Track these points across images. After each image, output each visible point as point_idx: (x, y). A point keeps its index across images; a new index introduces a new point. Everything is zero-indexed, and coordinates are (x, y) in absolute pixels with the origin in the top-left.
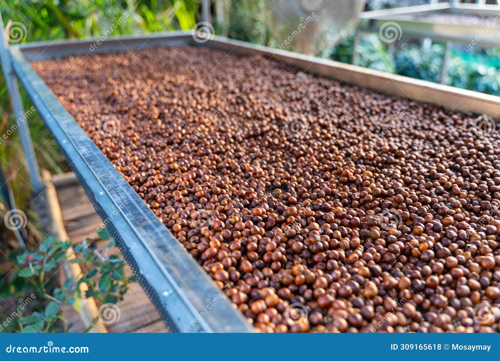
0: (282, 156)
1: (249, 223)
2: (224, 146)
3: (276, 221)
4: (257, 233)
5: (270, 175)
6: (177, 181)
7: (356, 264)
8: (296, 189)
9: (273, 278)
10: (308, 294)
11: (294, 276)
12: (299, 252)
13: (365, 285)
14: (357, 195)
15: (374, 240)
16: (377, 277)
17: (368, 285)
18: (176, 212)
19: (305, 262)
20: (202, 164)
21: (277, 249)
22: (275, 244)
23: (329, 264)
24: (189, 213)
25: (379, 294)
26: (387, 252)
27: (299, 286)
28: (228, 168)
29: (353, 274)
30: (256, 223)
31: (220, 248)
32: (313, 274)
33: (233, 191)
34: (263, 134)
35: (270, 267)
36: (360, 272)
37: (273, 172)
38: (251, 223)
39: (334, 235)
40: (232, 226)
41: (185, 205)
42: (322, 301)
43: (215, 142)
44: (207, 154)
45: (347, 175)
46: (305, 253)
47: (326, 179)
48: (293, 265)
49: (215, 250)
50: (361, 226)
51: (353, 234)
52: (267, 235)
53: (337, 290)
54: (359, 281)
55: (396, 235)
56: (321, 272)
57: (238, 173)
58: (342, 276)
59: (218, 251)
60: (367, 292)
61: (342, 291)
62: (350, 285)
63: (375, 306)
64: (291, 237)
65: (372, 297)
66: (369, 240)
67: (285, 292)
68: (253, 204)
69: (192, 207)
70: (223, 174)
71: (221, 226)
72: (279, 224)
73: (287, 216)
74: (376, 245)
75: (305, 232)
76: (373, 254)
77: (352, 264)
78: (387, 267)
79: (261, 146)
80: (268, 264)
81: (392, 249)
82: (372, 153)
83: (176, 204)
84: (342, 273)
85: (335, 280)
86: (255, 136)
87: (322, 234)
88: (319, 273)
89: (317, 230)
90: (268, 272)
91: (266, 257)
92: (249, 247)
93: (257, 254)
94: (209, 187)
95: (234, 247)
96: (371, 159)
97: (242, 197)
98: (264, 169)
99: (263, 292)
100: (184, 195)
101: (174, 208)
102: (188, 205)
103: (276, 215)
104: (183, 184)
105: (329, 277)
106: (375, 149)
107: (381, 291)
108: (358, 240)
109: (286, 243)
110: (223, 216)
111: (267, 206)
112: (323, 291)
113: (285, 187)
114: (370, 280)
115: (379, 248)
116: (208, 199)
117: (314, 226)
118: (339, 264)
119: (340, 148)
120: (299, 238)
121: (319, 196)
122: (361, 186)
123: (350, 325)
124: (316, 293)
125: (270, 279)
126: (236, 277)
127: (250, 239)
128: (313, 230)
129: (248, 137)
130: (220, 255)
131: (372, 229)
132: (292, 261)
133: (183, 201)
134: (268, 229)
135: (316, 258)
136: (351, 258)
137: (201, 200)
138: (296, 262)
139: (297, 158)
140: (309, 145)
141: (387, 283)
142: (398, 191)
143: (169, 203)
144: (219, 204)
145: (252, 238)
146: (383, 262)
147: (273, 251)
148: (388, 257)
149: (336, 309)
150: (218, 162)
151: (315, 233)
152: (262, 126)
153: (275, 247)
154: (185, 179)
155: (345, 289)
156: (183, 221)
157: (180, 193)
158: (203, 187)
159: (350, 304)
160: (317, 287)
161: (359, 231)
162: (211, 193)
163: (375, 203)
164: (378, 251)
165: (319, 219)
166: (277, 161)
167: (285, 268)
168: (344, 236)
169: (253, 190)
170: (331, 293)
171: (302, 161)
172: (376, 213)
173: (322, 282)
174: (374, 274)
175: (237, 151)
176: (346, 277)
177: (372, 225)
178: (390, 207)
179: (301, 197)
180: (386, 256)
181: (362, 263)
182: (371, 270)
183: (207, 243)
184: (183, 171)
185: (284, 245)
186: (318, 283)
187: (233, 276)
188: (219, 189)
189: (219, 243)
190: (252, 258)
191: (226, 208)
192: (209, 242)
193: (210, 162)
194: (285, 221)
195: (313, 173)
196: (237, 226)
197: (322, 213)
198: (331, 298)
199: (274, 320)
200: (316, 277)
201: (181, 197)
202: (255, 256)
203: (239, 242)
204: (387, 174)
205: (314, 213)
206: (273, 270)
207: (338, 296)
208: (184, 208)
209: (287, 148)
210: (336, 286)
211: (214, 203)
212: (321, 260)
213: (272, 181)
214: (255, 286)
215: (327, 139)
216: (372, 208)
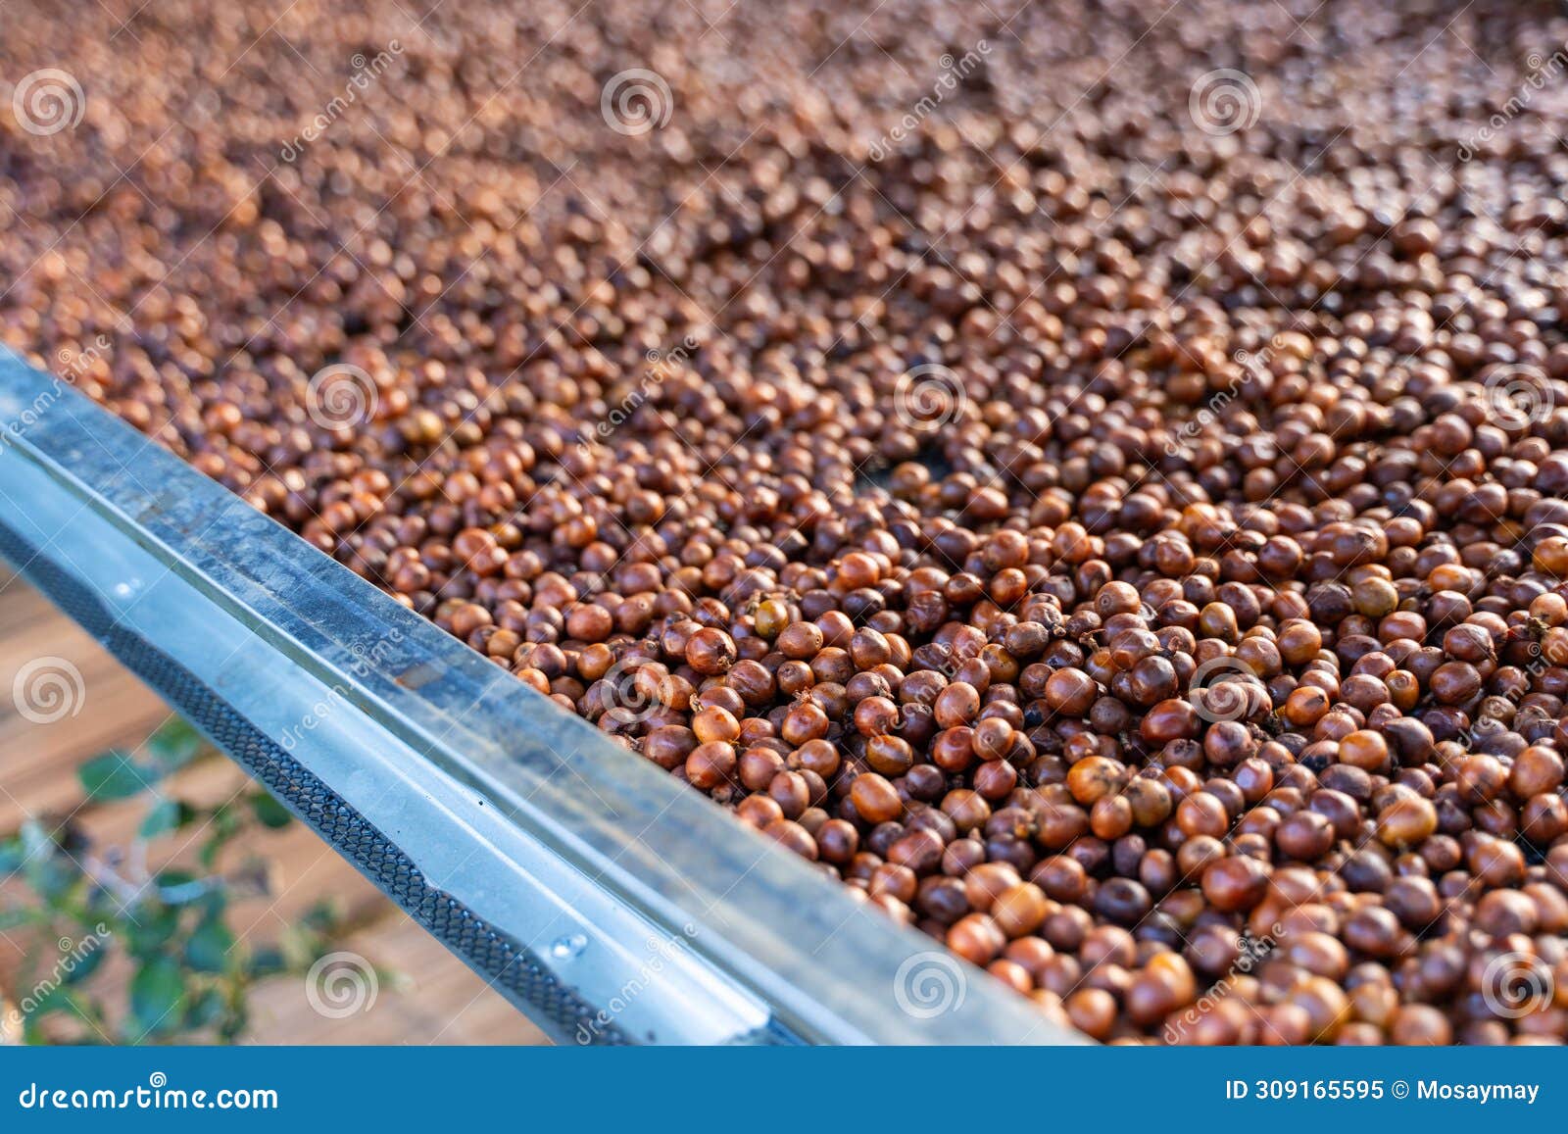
0: (884, 322)
1: (836, 623)
2: (614, 307)
3: (947, 599)
4: (879, 657)
5: (856, 409)
6: (453, 491)
7: (1325, 725)
8: (988, 455)
9: (998, 825)
10: (1155, 867)
11: (1087, 806)
12: (1079, 712)
13: (1380, 800)
14: (1262, 445)
15: (1376, 621)
16: (1420, 765)
17: (1393, 798)
18: (496, 622)
19: (1110, 745)
20: (539, 399)
21: (989, 711)
22: (973, 692)
23: (1214, 741)
24: (557, 616)
25: (1441, 829)
26: (1443, 659)
27: (1110, 842)
28: (663, 404)
29: (1319, 765)
30: (862, 617)
31: (742, 744)
32: (1159, 788)
33: (716, 503)
34: (773, 230)
35: (969, 785)
36: (1350, 751)
37: (865, 396)
38: (845, 621)
39: (1209, 623)
40: (763, 645)
41: (524, 588)
42: (1221, 886)
43: (565, 298)
44: (547, 354)
45: (1199, 365)
46: (1104, 713)
47: (1111, 395)
48: (1067, 765)
49: (727, 750)
50: (1305, 574)
51: (1284, 608)
52: (923, 662)
53: (1273, 836)
54: (1351, 788)
55: (1464, 588)
56: (1191, 778)
57: (710, 423)
58: (1278, 780)
59: (739, 755)
60: (1396, 826)
61: (1292, 836)
62: (1322, 809)
63: (1435, 874)
64: (1029, 655)
65: (1417, 844)
66: (1355, 627)
67: (1063, 870)
68: (823, 543)
69: (560, 591)
70: (646, 434)
71: (722, 650)
72: (961, 609)
73: (990, 572)
74: (1386, 639)
75: (1090, 628)
76: (1383, 677)
77: (1309, 726)
78: (1448, 721)
79: (777, 290)
80: (963, 773)
81: (1462, 645)
82: (1289, 256)
83: (485, 589)
84: (1274, 769)
85: (1254, 800)
86: (739, 246)
87: (1155, 626)
88: (1183, 782)
89: (1132, 610)
90: (967, 805)
91: (945, 750)
92: (865, 717)
93: (904, 744)
94: (608, 497)
95: (802, 728)
96: (1289, 283)
97: (762, 518)
98: (821, 389)
99: (976, 885)
100: (512, 548)
101: (482, 604)
102: (540, 584)
103: (940, 576)
104: (488, 497)
105: (1228, 791)
106: (1295, 234)
107: (1446, 817)
108: (1310, 629)
109: (1015, 682)
110: (716, 612)
111: (889, 542)
112: (1217, 847)
113: (935, 454)
114: (1394, 778)
115: (1405, 649)
116: (620, 550)
117: (1119, 595)
118: (1254, 736)
119: (1138, 250)
120: (1068, 656)
121: (1100, 472)
122: (1269, 405)
123: (1358, 954)
124: (1190, 856)
125: (986, 835)
126: (845, 841)
127: (859, 688)
128: (1116, 611)
129: (708, 253)
130: (753, 768)
131: (1357, 577)
132: (1059, 752)
133: (512, 569)
134: (919, 638)
135: (1155, 723)
136: (1298, 703)
137: (589, 556)
138: (1075, 751)
139: (958, 315)
140: (994, 253)
141: (1469, 780)
142: (1436, 406)
143: (450, 587)
144: (673, 562)
145: (868, 681)
146: (1428, 707)
147: (970, 719)
148: (1447, 681)
149: (1283, 907)
150: (606, 385)
151: (1131, 624)
152: (757, 195)
153: (976, 705)
154: (492, 474)
155: (1307, 824)
156: (548, 654)
157: (489, 538)
158: (581, 501)
159: (1333, 879)
160: (1188, 837)
161: (1304, 594)
162: (627, 521)
163: (1347, 468)
164: (1402, 665)
165: (1125, 565)
166: (865, 346)
167: (1033, 784)
168: (1247, 621)
169: (803, 485)
170: (1251, 850)
171: (980, 333)
172: (1360, 510)
173: (1206, 814)
174: (1405, 756)
175: (676, 323)
176: (1296, 780)
177: (1353, 561)
178: (1412, 474)
179: (1021, 486)
180: (1440, 676)
181: (1348, 717)
182: (1392, 736)
183: (681, 729)
184: (464, 445)
185: (1009, 689)
186: (1188, 817)
187: (832, 842)
188: (654, 500)
189: (732, 720)
190: (889, 761)
191: (714, 574)
192: (688, 724)
193: (570, 389)
194: (986, 594)
195: (1045, 376)
196: (789, 640)
197: (1133, 541)
198: (1259, 867)
199: (1051, 979)
200: (1176, 801)
201: (501, 555)
202: (900, 751)
203: (816, 705)
204: (1375, 339)
205: (1098, 544)
206: (986, 796)
207: (1280, 856)
208: (528, 603)
209: (900, 283)
210: (1262, 820)
211: (654, 559)
212: (1177, 729)
213: (874, 436)
214: (930, 869)
215: (1068, 215)
216: (1337, 491)
